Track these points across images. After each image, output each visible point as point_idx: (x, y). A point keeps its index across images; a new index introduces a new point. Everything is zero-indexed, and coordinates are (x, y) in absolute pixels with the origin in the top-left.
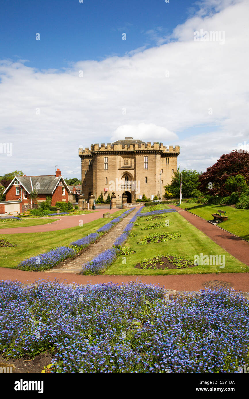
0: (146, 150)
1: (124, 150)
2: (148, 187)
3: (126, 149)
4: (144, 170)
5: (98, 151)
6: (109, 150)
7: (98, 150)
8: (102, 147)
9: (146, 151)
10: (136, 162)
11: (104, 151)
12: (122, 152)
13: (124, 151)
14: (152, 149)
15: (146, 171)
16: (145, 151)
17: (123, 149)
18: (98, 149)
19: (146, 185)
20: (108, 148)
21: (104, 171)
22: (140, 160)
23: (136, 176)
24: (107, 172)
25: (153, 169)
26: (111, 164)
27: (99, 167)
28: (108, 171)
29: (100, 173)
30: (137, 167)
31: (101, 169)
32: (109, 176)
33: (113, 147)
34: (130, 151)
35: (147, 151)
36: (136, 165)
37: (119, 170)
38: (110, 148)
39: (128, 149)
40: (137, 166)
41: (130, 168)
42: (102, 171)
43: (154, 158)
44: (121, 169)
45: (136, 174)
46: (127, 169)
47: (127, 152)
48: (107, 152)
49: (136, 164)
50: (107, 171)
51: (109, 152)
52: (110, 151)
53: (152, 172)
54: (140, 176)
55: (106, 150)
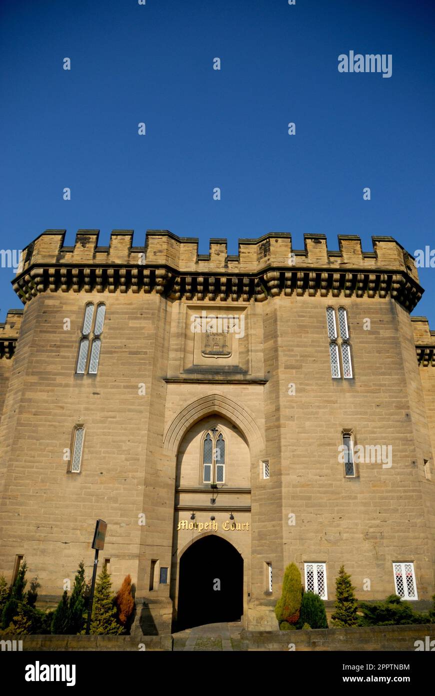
0: (336, 266)
1: (203, 267)
2: (365, 504)
3: (216, 264)
4: (333, 387)
5: (54, 261)
6: (118, 262)
7: (53, 256)
8: (79, 245)
9: (336, 270)
10: (275, 336)
11: (91, 262)
12: (195, 275)
13: (206, 275)
14: (370, 264)
15: (342, 391)
16: (331, 271)
17: (201, 263)
18: (57, 253)
19: (354, 486)
20: (111, 251)
21: (71, 380)
22: (300, 326)
23: (282, 421)
24: (92, 390)
25: (386, 380)
26: (119, 342)
27: (43, 357)
28: (94, 386)
29: (43, 396)
30: (287, 367)
31: (50, 368)
32: (98, 416)
33: (146, 246)
34: (240, 276)
35: (343, 271)
36: (276, 358)
37: (168, 381)
38: (126, 252)
39: (230, 265)
40: (283, 359)
41: (240, 377)
42: (59, 380)
43: (387, 318)
44: (184, 376)
45: (278, 409)
46: (220, 377)
47: (223, 280)
48: (106, 266)
49: (276, 350)
50: (86, 381)
51: (117, 267)
52: (121, 266)
53: (384, 397)
54: (308, 424)
55: (101, 258)
